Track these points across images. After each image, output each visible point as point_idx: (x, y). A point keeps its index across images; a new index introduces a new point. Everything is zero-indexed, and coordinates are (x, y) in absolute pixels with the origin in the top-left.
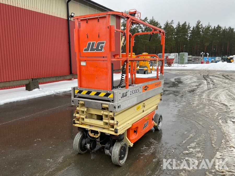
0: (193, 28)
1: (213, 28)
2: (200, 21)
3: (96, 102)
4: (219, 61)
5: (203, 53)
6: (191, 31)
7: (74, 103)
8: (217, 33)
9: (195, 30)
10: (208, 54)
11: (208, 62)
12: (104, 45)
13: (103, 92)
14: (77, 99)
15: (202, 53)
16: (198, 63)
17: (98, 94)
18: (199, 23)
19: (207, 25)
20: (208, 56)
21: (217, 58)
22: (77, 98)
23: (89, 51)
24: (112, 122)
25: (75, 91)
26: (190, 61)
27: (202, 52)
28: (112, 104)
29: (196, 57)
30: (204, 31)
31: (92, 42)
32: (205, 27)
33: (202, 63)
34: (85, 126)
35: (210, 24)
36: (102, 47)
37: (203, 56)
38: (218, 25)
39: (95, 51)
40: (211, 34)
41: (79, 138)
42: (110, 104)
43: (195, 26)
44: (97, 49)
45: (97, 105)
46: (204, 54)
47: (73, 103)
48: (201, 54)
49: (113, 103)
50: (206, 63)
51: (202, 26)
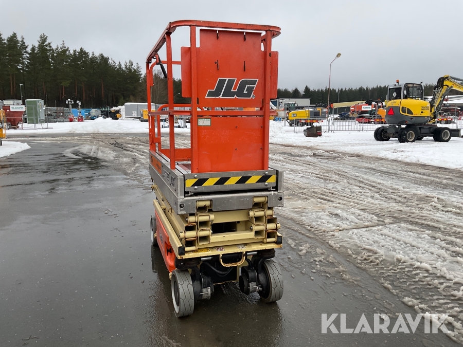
0: (33, 49)
1: (72, 52)
2: (46, 35)
3: (240, 197)
4: (98, 117)
5: (71, 102)
6: (29, 54)
7: (183, 210)
8: (82, 63)
9: (37, 54)
10: (80, 104)
11: (81, 119)
12: (255, 86)
13: (256, 175)
14: (194, 199)
15: (69, 102)
16: (63, 121)
17: (243, 180)
18: (44, 39)
19: (60, 46)
20: (80, 107)
21: (93, 111)
22: (191, 196)
23: (220, 97)
24: (271, 226)
25: (186, 181)
26: (49, 118)
27: (69, 100)
28: (274, 194)
29: (59, 108)
30: (56, 56)
31: (227, 79)
32: (57, 49)
33: (71, 120)
34: (210, 252)
35: (65, 45)
36: (250, 90)
37: (70, 106)
38: (81, 49)
39: (235, 96)
40: (70, 65)
41: (189, 284)
42: (270, 194)
43: (37, 45)
44: (240, 93)
45: (243, 201)
46: (73, 103)
47: (181, 210)
48: (67, 103)
49: (276, 193)
50: (79, 121)
51: (51, 47)
